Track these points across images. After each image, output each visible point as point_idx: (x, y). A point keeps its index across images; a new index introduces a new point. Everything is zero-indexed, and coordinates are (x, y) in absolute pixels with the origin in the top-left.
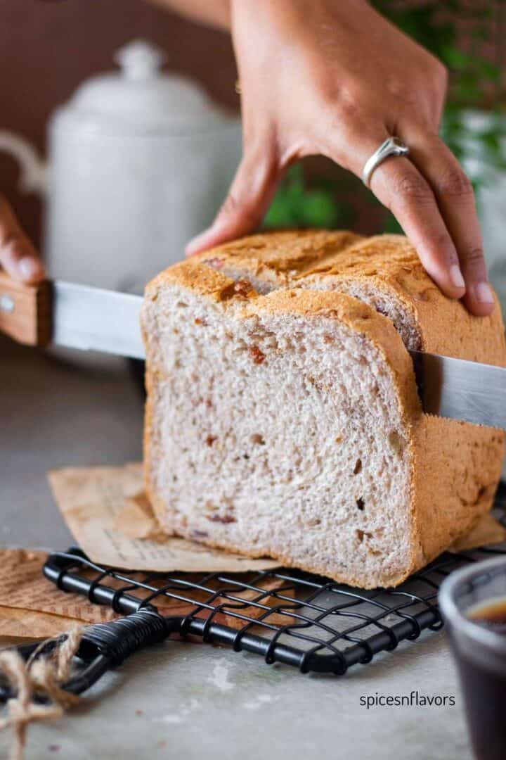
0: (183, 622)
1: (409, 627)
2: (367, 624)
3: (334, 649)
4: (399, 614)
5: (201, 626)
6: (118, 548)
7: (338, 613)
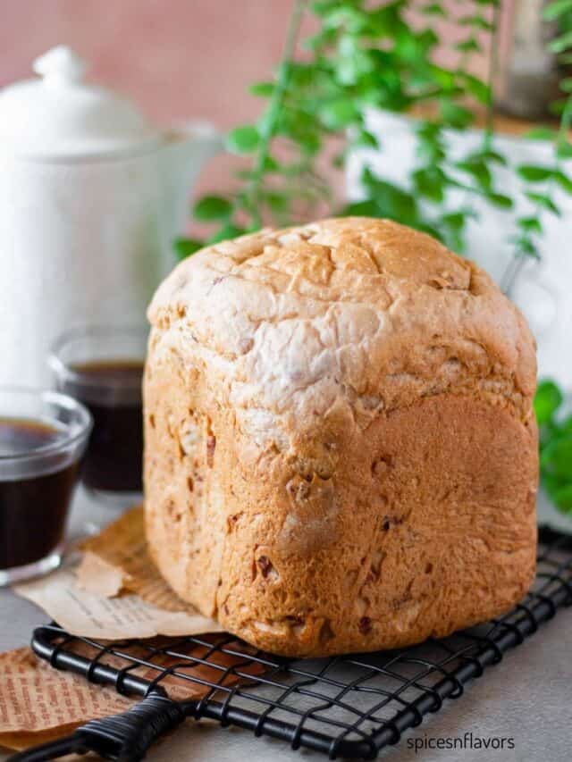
0: (198, 707)
1: (430, 701)
2: (389, 700)
3: (361, 733)
4: (418, 686)
5: (220, 711)
6: (89, 613)
7: (357, 689)
